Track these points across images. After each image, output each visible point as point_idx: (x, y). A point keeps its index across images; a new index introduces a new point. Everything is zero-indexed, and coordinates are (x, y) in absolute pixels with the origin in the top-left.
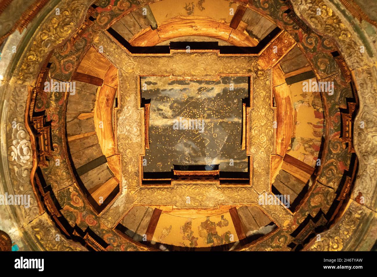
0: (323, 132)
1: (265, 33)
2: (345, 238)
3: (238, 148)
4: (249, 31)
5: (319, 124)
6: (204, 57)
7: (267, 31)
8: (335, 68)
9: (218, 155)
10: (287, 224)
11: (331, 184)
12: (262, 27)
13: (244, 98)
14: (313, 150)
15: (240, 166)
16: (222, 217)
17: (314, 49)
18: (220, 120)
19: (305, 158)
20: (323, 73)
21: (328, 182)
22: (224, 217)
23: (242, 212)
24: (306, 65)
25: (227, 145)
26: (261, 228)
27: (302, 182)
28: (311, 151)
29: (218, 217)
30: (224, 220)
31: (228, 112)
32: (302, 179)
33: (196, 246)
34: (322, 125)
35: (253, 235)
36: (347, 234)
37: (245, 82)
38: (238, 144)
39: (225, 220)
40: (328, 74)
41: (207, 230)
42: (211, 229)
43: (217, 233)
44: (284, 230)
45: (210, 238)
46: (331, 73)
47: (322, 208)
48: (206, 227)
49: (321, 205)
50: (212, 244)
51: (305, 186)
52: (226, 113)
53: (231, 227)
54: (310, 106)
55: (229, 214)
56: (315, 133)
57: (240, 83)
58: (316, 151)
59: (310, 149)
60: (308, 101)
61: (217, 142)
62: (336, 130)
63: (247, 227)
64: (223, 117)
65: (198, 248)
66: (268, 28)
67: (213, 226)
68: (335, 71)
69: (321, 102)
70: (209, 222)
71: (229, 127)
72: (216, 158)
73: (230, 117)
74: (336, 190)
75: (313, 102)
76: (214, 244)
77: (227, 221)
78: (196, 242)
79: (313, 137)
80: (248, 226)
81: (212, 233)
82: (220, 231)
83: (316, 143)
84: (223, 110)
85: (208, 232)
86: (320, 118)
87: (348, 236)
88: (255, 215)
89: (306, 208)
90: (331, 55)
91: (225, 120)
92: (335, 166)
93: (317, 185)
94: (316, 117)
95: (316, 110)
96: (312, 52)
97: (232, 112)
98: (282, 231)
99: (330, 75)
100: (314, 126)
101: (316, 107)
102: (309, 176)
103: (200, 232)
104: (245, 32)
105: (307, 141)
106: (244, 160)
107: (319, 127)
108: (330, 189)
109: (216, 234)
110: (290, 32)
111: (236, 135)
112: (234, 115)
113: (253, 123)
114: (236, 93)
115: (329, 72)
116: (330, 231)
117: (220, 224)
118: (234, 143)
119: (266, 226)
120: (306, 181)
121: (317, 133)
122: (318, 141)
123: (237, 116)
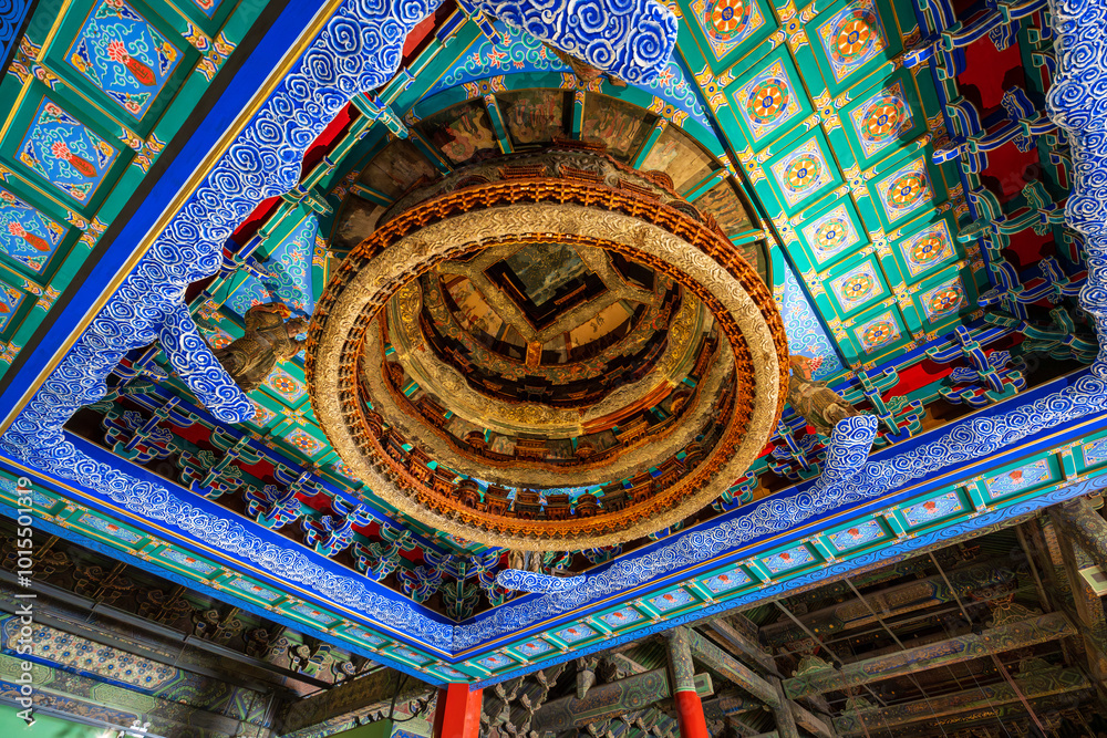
0: (463, 313)
5: (469, 314)
34: (468, 316)
36: (408, 328)
54: (480, 318)
58: (456, 299)
69: (480, 327)
83: (460, 301)
86: (473, 318)
94: (475, 316)
95: (477, 318)
101: (478, 321)
121: (464, 307)
122: (461, 305)
123: (521, 276)
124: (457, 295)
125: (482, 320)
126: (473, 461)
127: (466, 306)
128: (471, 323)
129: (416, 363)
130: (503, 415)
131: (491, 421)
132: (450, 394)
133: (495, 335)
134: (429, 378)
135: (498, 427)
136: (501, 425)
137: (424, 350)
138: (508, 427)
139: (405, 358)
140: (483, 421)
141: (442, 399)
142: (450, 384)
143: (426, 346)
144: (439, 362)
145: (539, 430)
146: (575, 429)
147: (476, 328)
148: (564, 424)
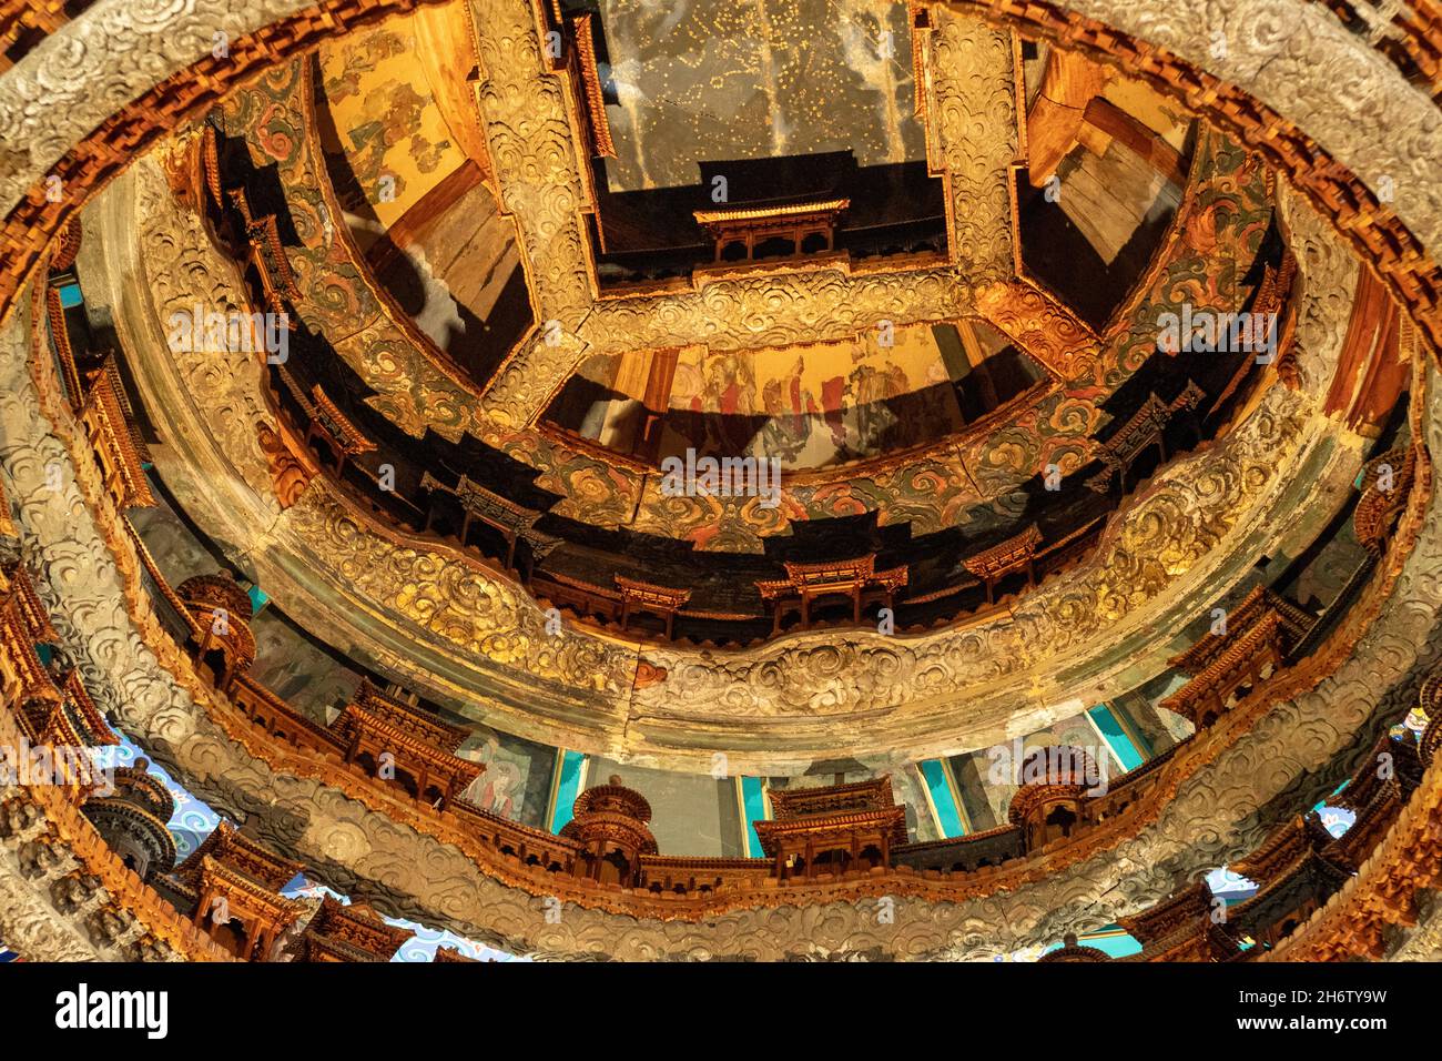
0: (784, 417)
1: (1076, 211)
2: (530, 664)
3: (685, 157)
4: (1080, 158)
5: (804, 400)
6: (1003, 129)
7: (1085, 220)
8: (996, 487)
9: (653, 99)
10: (499, 420)
11: (645, 515)
12: (1094, 203)
13: (854, 155)
14: (721, 391)
15: (625, 168)
16: (445, 145)
17: (1050, 431)
18: (771, 93)
19: (690, 367)
20: (980, 459)
21: (651, 508)
22: (444, 152)
23: (474, 203)
24: (983, 345)
25: (691, 124)
26: (442, 283)
27: (614, 374)
28: (717, 384)
29: (440, 131)
30: (437, 152)
31: (802, 112)
32: (624, 371)
33: (333, 100)
34: (804, 410)
35: (415, 265)
36: (543, 667)
37: (908, 151)
38: (700, 155)
39: (438, 156)
40: (977, 471)
41: (392, 112)
42: (396, 124)
43: (390, 147)
44: (479, 415)
45: (367, 134)
46: (982, 480)
47: (568, 500)
48: (400, 106)
49: (578, 497)
50: (352, 148)
51: (604, 387)
52: (799, 107)
53: (420, 185)
54: (855, 362)
55: (459, 162)
56: (773, 389)
57: (905, 138)
58: (720, 403)
59: (721, 380)
60: (871, 351)
61: (694, 92)
62: (810, 509)
63: (434, 236)
64: (782, 98)
65: (329, 111)
66: (1094, 223)
67: (409, 126)
68: (986, 489)
69: (874, 399)
70: (416, 107)
71: (752, 120)
72: (640, 94)
73: (788, 120)
74: (630, 528)
75: (871, 369)
76: (355, 154)
77: (436, 164)
78: (344, 94)
79: (760, 385)
80: (436, 237)
81: (383, 132)
82: (399, 156)
83: (744, 395)
84: (808, 98)
85: (386, 117)
86: (826, 399)
87: (536, 670)
88: (476, 248)
89: (559, 460)
90: (1035, 473)
91: (774, 108)
92: (702, 519)
93: (633, 477)
94: (826, 386)
95: (847, 382)
96: (1039, 426)
97: (803, 123)
98: (472, 407)
99: (974, 478)
100: (796, 383)
101: (856, 384)
102: (640, 397)
103: (379, 91)
104: (1075, 144)
105: (744, 365)
106: (646, 176)
107: (796, 400)
108: (630, 515)
109: (384, 145)
110: (1098, 365)
111: (727, 145)
112: (795, 133)
113: (802, 289)
114: (869, 131)
115: (983, 474)
116: (535, 611)
117: (419, 144)
118: (701, 143)
119: (453, 297)
120: (620, 387)
121: (776, 396)
122: (751, 403)
123: (792, 142)
124: (710, 389)
125: (861, 374)
126: (1039, 879)
127: (774, 389)
128: (834, 417)
129: (676, 731)
130: (1085, 621)
131: (1066, 677)
132: (864, 715)
133: (938, 373)
134: (750, 733)
135: (1106, 676)
136: (1109, 658)
137: (660, 674)
138: (1134, 644)
139: (622, 748)
140: (1043, 701)
141: (857, 752)
142: (831, 692)
143: (655, 655)
144: (745, 659)
145: (1229, 564)
146: (1325, 445)
147: (865, 414)
148: (1287, 463)
